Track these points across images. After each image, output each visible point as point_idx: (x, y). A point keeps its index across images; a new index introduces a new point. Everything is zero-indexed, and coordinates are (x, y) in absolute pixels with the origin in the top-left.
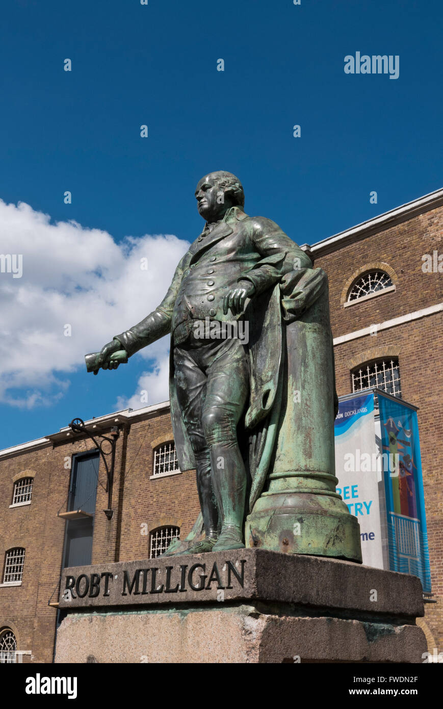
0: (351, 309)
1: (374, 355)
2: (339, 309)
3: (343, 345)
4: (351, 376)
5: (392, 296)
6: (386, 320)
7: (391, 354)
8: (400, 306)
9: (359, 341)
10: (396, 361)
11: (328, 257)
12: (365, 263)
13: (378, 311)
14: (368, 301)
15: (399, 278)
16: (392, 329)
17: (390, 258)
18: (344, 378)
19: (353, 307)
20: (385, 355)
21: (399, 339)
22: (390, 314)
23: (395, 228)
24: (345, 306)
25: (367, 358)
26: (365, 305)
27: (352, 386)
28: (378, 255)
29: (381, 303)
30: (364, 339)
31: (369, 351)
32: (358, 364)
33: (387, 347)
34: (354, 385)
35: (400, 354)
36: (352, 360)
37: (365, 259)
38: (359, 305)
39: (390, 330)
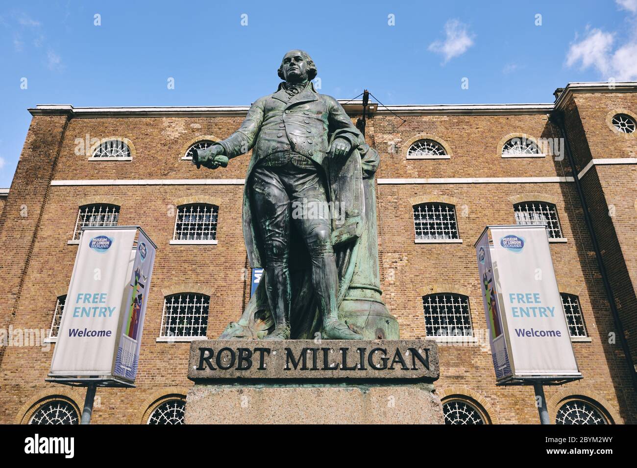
0: (93, 163)
1: (102, 200)
2: (84, 160)
3: (79, 187)
4: (78, 211)
5: (128, 164)
6: (119, 179)
7: (116, 203)
8: (131, 173)
9: (92, 187)
10: (118, 209)
11: (85, 120)
12: (114, 135)
13: (114, 171)
14: (109, 162)
15: (137, 153)
16: (122, 187)
17: (134, 138)
18: (72, 211)
19: (96, 162)
20: (110, 203)
21: (125, 194)
22: (123, 175)
23: (144, 120)
24: (89, 159)
25: (96, 201)
26: (105, 164)
27: (77, 218)
28: (126, 132)
29: (119, 166)
30: (97, 187)
31: (98, 197)
32: (87, 204)
33: (114, 198)
34: (78, 218)
35: (122, 205)
36: (83, 200)
37: (115, 132)
38: (100, 162)
39: (120, 186)
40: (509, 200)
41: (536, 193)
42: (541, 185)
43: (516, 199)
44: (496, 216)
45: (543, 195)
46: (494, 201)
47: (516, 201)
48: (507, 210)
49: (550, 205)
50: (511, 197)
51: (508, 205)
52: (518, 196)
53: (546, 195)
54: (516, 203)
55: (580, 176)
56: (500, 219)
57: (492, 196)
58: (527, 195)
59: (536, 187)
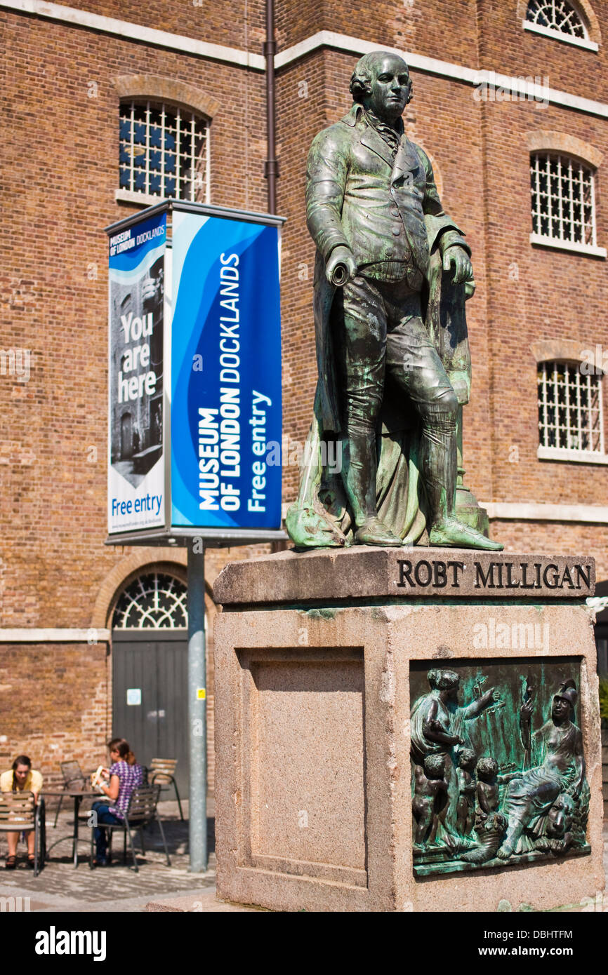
40: (114, 83)
41: (177, 80)
42: (193, 61)
43: (129, 83)
44: (77, 120)
45: (191, 88)
46: (77, 79)
47: (128, 90)
48: (102, 109)
49: (201, 118)
50: (119, 77)
51: (109, 96)
52: (136, 77)
53: (199, 91)
54: (127, 94)
55: (281, 59)
56: (81, 130)
57: (73, 62)
58: (156, 79)
59: (180, 63)
